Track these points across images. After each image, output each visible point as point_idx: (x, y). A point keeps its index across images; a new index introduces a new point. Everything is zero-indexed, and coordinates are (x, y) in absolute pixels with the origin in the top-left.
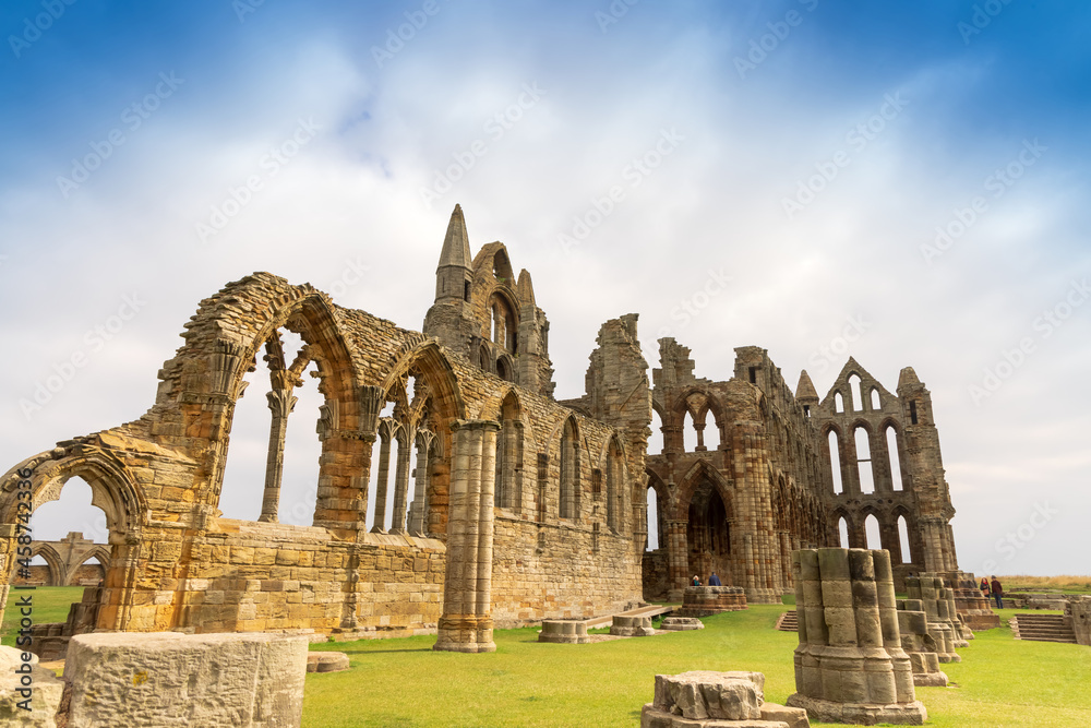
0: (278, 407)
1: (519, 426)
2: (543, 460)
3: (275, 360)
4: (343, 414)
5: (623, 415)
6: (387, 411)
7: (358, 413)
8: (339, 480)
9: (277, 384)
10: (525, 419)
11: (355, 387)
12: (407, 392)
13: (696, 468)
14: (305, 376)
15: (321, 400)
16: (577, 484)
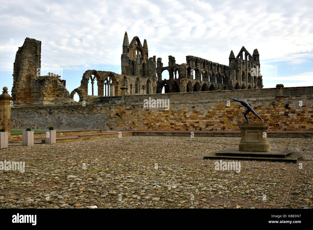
0: (92, 83)
1: (127, 81)
2: (131, 85)
3: (91, 78)
4: (100, 83)
5: (152, 75)
6: (106, 82)
7: (101, 83)
8: (100, 90)
9: (92, 81)
10: (128, 80)
11: (101, 80)
12: (108, 79)
13: (174, 82)
14: (95, 79)
15: (97, 82)
16: (139, 88)
